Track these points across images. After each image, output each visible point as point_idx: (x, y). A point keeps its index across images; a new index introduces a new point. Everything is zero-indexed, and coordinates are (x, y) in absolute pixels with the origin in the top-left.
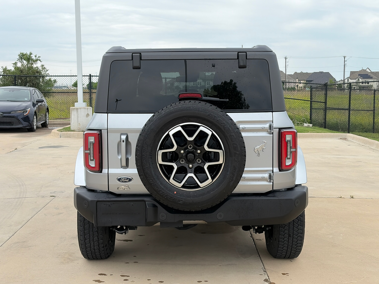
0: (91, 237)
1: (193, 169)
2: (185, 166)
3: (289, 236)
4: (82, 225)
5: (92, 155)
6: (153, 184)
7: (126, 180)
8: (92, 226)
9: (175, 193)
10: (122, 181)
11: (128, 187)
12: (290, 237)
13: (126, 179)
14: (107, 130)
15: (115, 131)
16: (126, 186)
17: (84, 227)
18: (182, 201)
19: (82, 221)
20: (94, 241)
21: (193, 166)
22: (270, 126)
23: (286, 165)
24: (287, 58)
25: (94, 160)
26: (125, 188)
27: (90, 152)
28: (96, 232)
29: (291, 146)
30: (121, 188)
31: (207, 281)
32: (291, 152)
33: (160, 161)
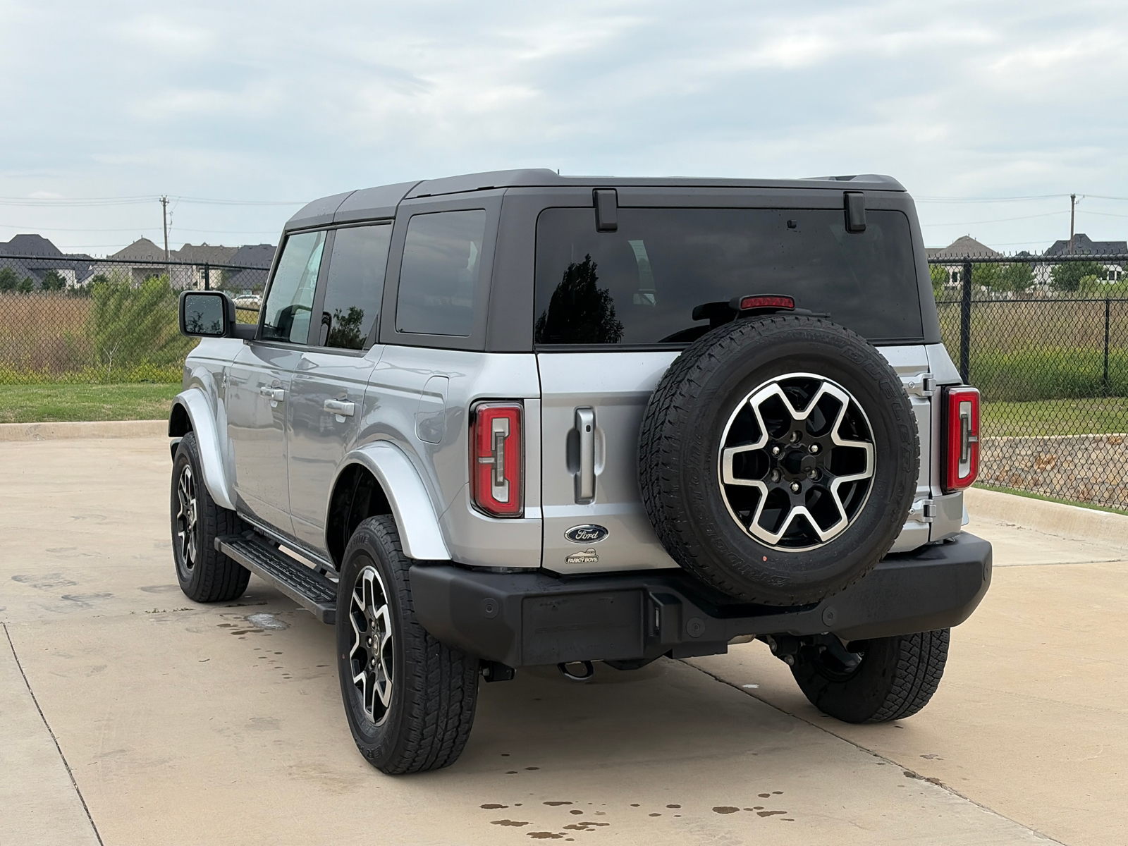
0: (444, 704)
1: (803, 496)
2: (782, 488)
3: (920, 658)
4: (421, 672)
5: (500, 469)
6: (713, 540)
7: (590, 535)
8: (449, 673)
9: (765, 560)
10: (581, 539)
11: (593, 554)
12: (923, 662)
13: (590, 533)
14: (541, 398)
15: (561, 400)
16: (589, 553)
17: (427, 678)
18: (782, 579)
19: (420, 662)
20: (450, 714)
21: (800, 487)
22: (925, 381)
23: (960, 477)
24: (167, 200)
25: (507, 482)
26: (585, 557)
27: (496, 460)
28: (458, 688)
29: (970, 429)
30: (577, 558)
31: (781, 793)
32: (969, 444)
33: (729, 478)
